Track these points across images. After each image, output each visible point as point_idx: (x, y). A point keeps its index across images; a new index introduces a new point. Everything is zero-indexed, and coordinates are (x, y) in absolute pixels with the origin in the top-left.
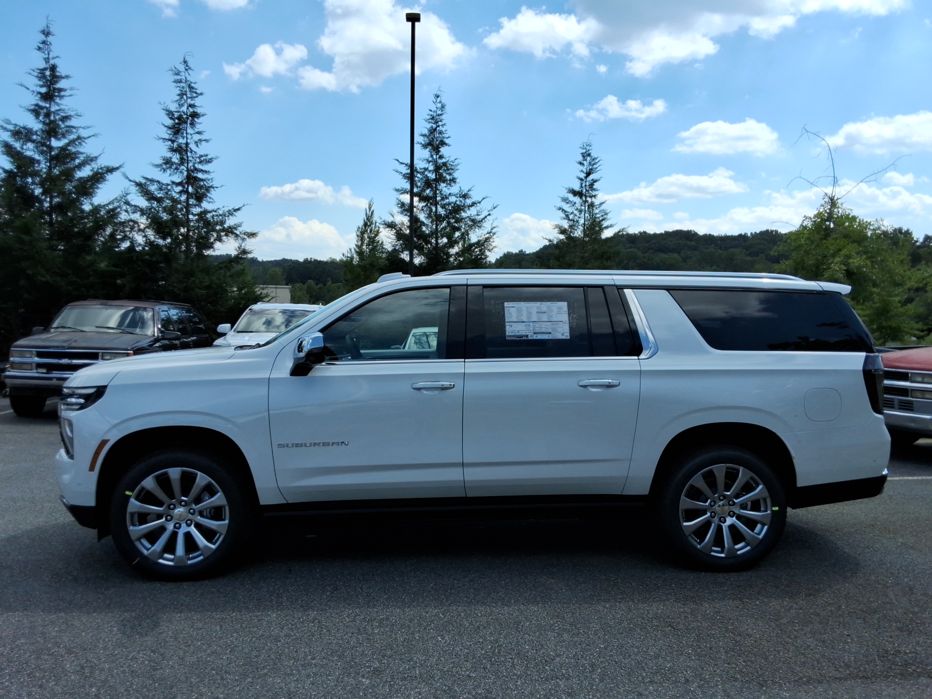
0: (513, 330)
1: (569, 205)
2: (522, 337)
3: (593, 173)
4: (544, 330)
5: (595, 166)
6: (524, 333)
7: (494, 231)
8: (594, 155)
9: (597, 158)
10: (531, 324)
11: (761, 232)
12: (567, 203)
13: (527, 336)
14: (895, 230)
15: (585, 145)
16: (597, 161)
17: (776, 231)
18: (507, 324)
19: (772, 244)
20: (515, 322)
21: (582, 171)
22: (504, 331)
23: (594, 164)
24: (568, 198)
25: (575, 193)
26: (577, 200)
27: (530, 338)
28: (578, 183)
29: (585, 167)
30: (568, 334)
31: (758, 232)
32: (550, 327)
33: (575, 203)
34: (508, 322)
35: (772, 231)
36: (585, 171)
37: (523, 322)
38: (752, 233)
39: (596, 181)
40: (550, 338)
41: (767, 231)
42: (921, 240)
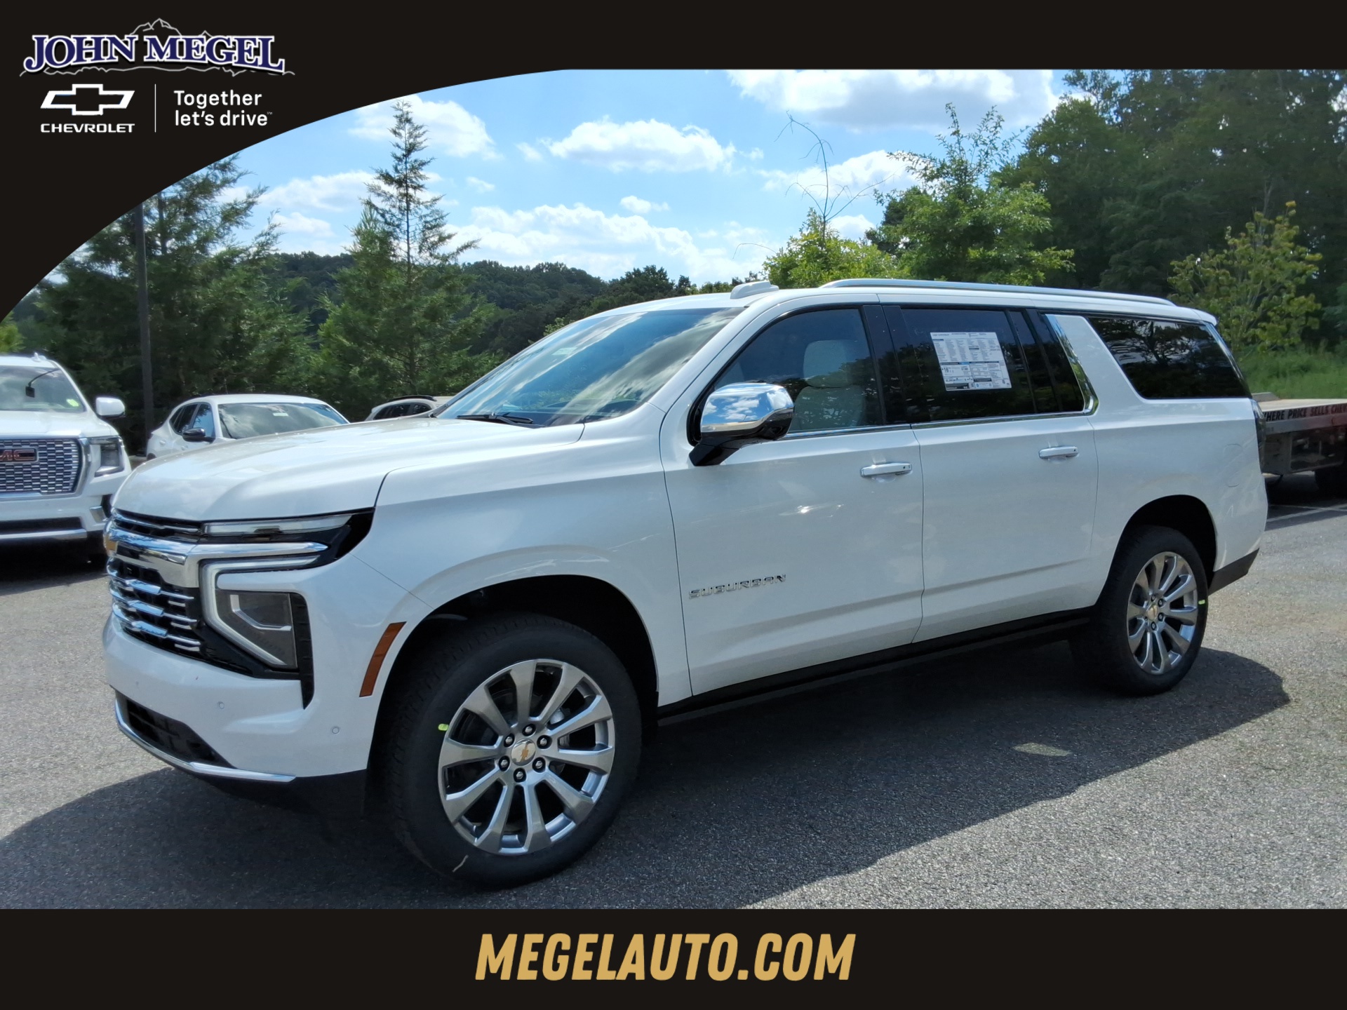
0: (953, 376)
1: (382, 198)
2: (962, 387)
3: (416, 150)
4: (983, 376)
5: (419, 140)
6: (962, 381)
7: (274, 232)
8: (416, 122)
9: (421, 127)
10: (968, 366)
11: (477, 264)
12: (379, 195)
13: (967, 385)
14: (647, 269)
15: (401, 105)
16: (421, 131)
17: (496, 264)
18: (942, 367)
19: (492, 281)
20: (949, 364)
21: (398, 146)
22: (940, 378)
23: (416, 137)
24: (379, 188)
25: (388, 178)
26: (392, 190)
27: (971, 388)
28: (394, 162)
29: (403, 139)
30: (1008, 381)
31: (472, 263)
32: (987, 370)
33: (392, 196)
34: (943, 364)
35: (491, 263)
36: (403, 146)
37: (959, 363)
38: (464, 264)
39: (423, 164)
40: (992, 387)
41: (485, 262)
42: (677, 283)
